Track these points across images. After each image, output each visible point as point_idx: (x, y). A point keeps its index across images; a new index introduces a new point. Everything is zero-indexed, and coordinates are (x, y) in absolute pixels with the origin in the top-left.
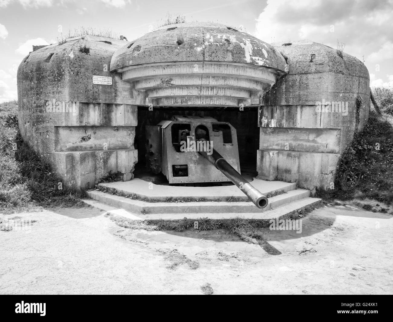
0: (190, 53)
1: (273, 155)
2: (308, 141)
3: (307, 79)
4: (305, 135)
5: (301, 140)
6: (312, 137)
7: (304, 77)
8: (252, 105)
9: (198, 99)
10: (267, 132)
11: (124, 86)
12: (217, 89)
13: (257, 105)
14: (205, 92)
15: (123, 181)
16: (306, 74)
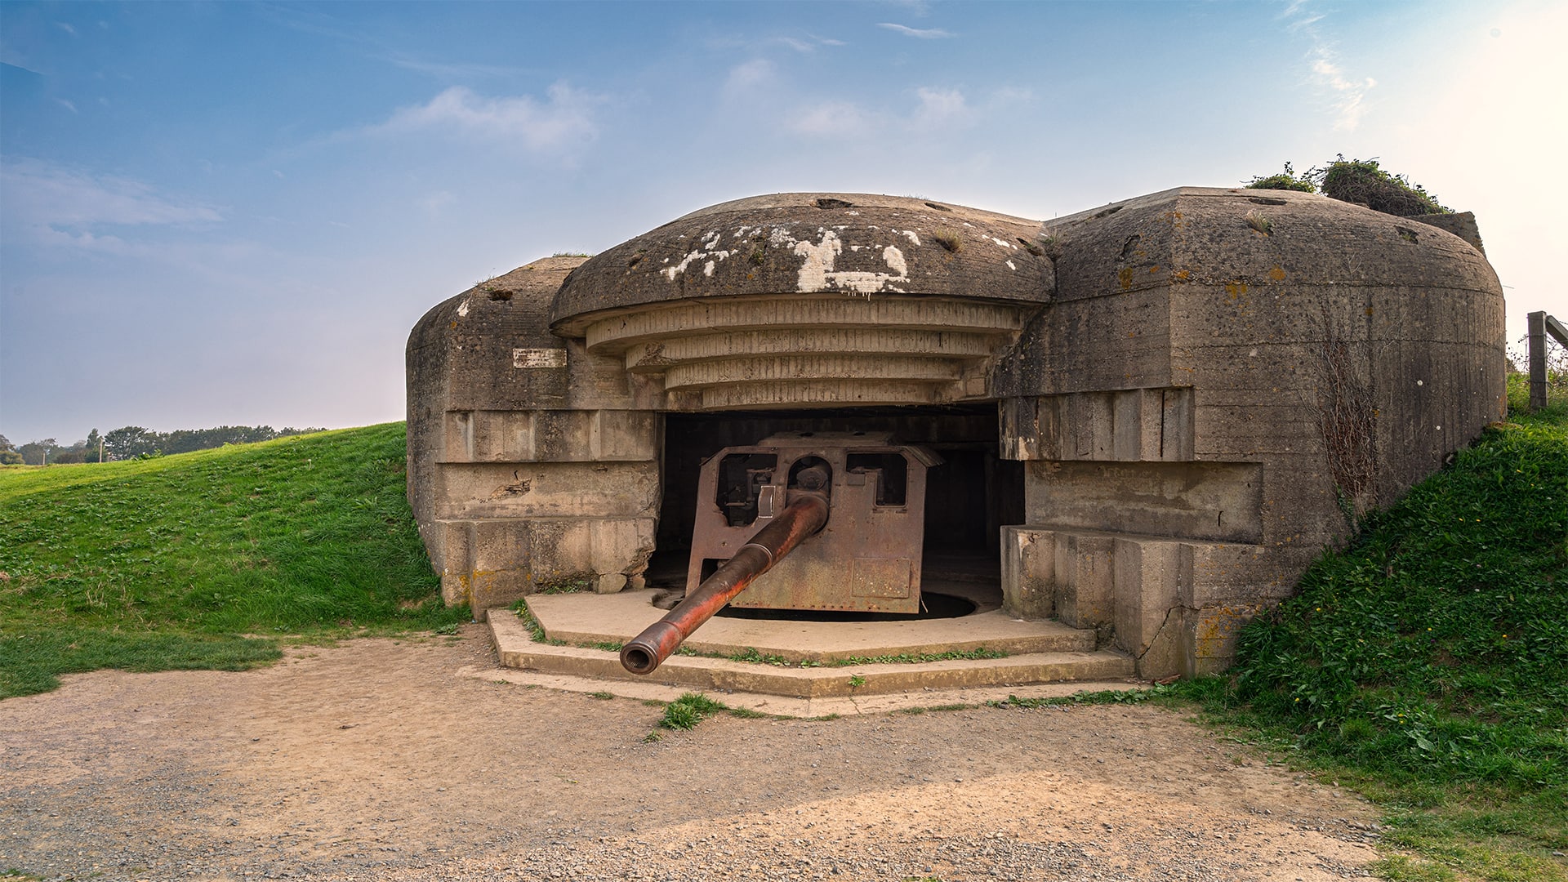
0: (649, 282)
1: (1028, 543)
2: (1160, 501)
3: (1109, 311)
4: (1151, 484)
5: (1140, 499)
6: (1171, 490)
7: (1101, 304)
8: (968, 396)
9: (767, 390)
10: (1045, 473)
11: (603, 366)
12: (800, 362)
13: (979, 395)
14: (763, 371)
15: (597, 592)
16: (1105, 297)
